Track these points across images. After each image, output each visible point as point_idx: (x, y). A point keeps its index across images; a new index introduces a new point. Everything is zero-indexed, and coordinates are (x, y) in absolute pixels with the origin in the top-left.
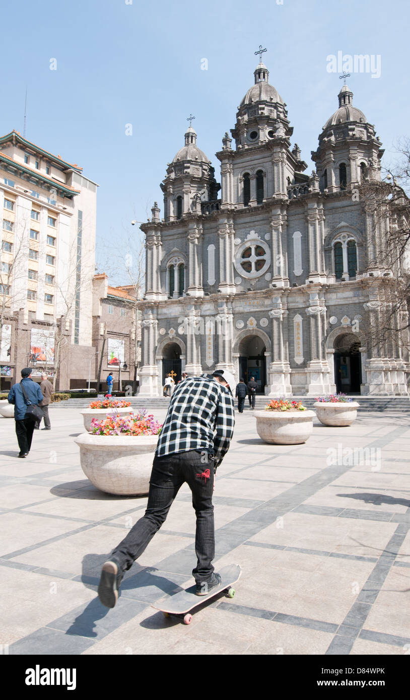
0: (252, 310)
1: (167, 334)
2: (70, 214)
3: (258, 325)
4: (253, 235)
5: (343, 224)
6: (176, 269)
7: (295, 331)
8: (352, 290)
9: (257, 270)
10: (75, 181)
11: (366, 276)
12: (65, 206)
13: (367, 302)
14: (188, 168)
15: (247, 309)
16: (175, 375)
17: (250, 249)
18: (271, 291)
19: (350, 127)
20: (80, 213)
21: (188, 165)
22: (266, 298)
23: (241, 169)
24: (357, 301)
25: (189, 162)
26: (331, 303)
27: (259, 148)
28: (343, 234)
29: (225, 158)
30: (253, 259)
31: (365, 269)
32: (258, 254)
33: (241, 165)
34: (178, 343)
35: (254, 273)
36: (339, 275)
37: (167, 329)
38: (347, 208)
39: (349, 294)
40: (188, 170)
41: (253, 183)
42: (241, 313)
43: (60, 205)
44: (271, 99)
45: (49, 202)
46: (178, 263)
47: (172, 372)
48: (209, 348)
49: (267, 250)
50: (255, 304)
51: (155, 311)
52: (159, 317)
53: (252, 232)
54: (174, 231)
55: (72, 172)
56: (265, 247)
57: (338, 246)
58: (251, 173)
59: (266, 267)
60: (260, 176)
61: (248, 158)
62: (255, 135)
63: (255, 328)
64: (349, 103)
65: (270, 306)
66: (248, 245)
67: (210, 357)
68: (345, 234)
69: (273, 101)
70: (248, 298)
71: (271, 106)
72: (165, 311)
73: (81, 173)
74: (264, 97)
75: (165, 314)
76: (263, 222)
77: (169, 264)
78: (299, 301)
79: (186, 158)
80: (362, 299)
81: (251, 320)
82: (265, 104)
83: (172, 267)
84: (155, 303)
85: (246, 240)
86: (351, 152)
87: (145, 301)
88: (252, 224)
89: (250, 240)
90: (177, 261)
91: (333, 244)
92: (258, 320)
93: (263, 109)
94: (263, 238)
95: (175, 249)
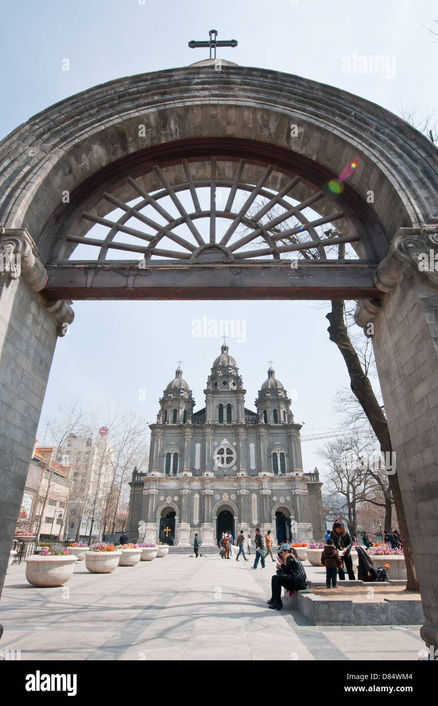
0: (225, 488)
1: (165, 500)
3: (229, 498)
4: (225, 441)
5: (278, 443)
6: (172, 456)
7: (253, 505)
8: (285, 481)
9: (228, 463)
11: (293, 474)
13: (295, 489)
14: (183, 393)
15: (222, 488)
16: (170, 530)
17: (223, 449)
18: (240, 478)
19: (279, 391)
21: (183, 391)
22: (235, 481)
23: (218, 401)
24: (288, 488)
26: (273, 488)
27: (230, 391)
28: (278, 449)
29: (209, 393)
30: (225, 456)
31: (291, 470)
32: (228, 453)
33: (218, 399)
34: (173, 507)
35: (225, 465)
36: (276, 471)
37: (166, 497)
38: (279, 435)
39: (283, 484)
40: (183, 395)
41: (225, 411)
42: (218, 490)
46: (174, 452)
47: (167, 528)
48: (196, 512)
49: (234, 452)
50: (228, 485)
51: (157, 484)
52: (160, 488)
53: (225, 440)
54: (173, 431)
56: (233, 450)
57: (275, 455)
58: (223, 404)
59: (233, 462)
60: (229, 407)
61: (222, 396)
62: (225, 383)
63: (228, 500)
64: (274, 377)
65: (238, 486)
66: (222, 447)
67: (196, 518)
68: (279, 449)
70: (224, 480)
71: (234, 369)
72: (164, 484)
74: (231, 364)
75: (165, 486)
76: (232, 435)
77: (167, 452)
78: (255, 485)
79: (181, 386)
80: (290, 487)
81: (225, 495)
83: (169, 455)
85: (221, 444)
86: (279, 404)
87: (153, 476)
88: (225, 435)
89: (223, 444)
90: (173, 451)
91: (272, 453)
92: (229, 496)
93: (231, 370)
94: (232, 444)
95: (173, 443)
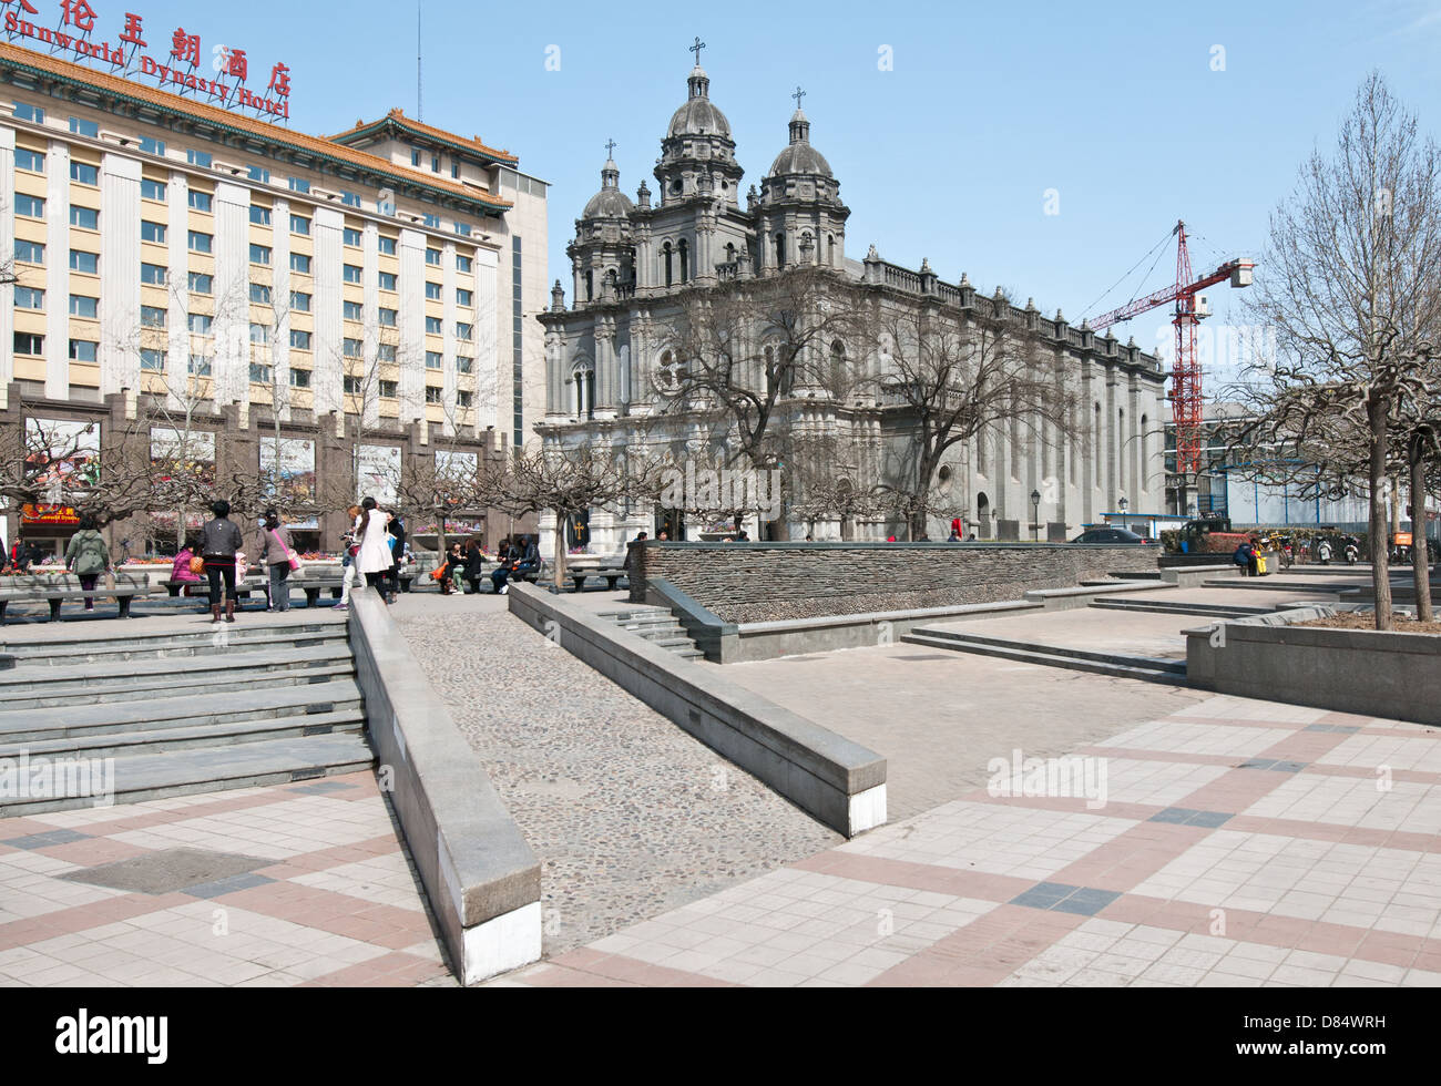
2: (496, 247)
6: (584, 378)
10: (506, 184)
12: (487, 233)
13: (791, 432)
14: (600, 229)
16: (582, 528)
17: (669, 353)
20: (517, 241)
21: (599, 225)
23: (662, 237)
25: (601, 220)
27: (683, 206)
33: (661, 231)
40: (598, 234)
41: (675, 258)
43: (477, 233)
44: (702, 131)
45: (457, 231)
46: (586, 370)
47: (579, 526)
53: (672, 330)
54: (581, 324)
55: (498, 168)
58: (672, 243)
60: (683, 248)
61: (672, 221)
62: (678, 185)
64: (801, 137)
66: (667, 347)
69: (705, 133)
70: (663, 422)
71: (703, 140)
73: (515, 168)
77: (574, 371)
79: (598, 211)
81: (668, 453)
82: (693, 140)
83: (580, 376)
84: (554, 428)
85: (664, 340)
86: (788, 219)
88: (672, 318)
89: (669, 341)
90: (585, 367)
93: (690, 146)
94: (683, 338)
95: (582, 350)
